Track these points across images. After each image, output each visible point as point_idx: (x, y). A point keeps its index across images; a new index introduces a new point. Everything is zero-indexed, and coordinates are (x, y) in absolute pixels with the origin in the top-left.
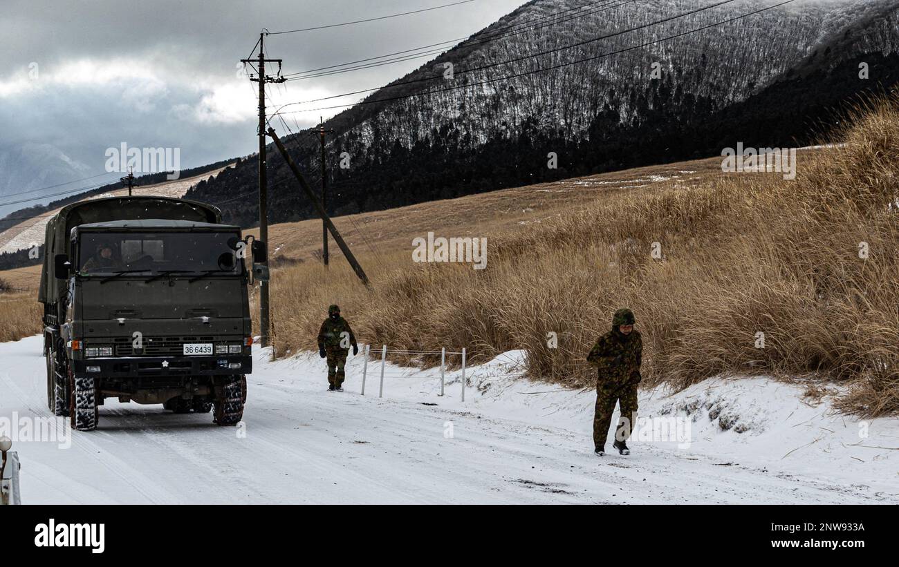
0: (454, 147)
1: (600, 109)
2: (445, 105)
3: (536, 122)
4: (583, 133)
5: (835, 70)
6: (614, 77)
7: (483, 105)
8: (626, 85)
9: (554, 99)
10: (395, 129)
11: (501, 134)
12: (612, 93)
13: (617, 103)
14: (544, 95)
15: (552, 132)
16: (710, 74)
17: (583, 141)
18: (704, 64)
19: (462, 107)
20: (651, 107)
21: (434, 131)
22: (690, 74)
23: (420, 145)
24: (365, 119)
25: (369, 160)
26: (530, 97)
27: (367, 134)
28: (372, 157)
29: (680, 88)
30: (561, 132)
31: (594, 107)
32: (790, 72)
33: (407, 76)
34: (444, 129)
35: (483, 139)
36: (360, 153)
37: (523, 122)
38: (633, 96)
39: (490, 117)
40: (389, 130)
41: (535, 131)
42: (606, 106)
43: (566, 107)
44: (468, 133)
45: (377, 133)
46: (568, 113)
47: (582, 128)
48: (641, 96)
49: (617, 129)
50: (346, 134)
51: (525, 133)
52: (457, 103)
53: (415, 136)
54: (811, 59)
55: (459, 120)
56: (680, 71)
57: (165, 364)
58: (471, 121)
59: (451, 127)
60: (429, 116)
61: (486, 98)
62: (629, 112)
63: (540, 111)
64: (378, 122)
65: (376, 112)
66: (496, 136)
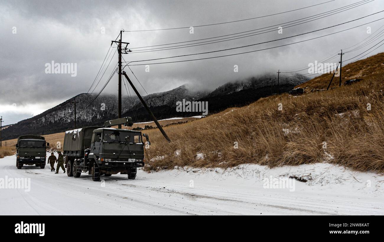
0: (63, 122)
1: (93, 116)
2: (61, 114)
3: (80, 118)
4: (90, 120)
5: (138, 110)
6: (96, 110)
7: (69, 114)
8: (99, 111)
9: (84, 113)
10: (50, 118)
11: (73, 120)
12: (96, 113)
13: (97, 115)
14: (82, 113)
15: (84, 120)
16: (115, 110)
17: (90, 122)
18: (113, 108)
19: (65, 114)
20: (103, 115)
21: (59, 119)
22: (111, 109)
23: (55, 122)
24: (43, 116)
25: (44, 125)
26: (79, 113)
27: (43, 120)
28: (45, 124)
29: (109, 112)
30: (86, 120)
31: (92, 115)
32: (130, 110)
33: (52, 108)
34: (61, 119)
35: (69, 121)
36: (42, 123)
37: (78, 118)
38: (100, 113)
39: (71, 117)
40: (49, 119)
41: (80, 119)
42: (95, 115)
43: (87, 115)
44: (66, 120)
45: (46, 119)
46: (87, 116)
47: (90, 119)
48: (102, 114)
49: (97, 120)
50: (39, 119)
51: (78, 120)
52: (63, 114)
53: (54, 120)
54: (133, 108)
55: (64, 117)
56: (109, 109)
57: (32, 160)
58: (66, 117)
59: (62, 118)
60: (57, 116)
61: (70, 113)
62: (99, 116)
63: (81, 116)
64: (46, 117)
65: (46, 115)
66: (72, 120)
